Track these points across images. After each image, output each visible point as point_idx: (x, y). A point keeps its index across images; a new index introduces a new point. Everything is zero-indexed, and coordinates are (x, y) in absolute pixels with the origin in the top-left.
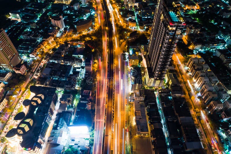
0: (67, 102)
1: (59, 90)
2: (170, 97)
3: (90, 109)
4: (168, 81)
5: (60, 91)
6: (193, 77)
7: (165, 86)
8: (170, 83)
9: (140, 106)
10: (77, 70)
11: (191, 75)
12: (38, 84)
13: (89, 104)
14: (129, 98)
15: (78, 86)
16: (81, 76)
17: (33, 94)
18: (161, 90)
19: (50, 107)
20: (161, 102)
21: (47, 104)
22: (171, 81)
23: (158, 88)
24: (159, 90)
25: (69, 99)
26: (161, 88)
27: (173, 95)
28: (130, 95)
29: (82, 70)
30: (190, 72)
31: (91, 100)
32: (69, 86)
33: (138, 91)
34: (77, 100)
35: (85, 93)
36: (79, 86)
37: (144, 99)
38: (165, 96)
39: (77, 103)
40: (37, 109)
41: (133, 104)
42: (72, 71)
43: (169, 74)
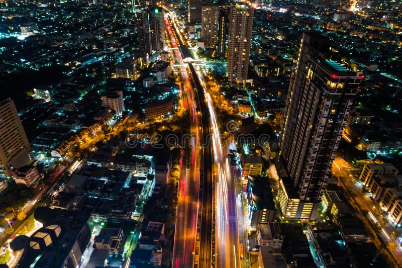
0: (109, 246)
1: (96, 221)
2: (339, 242)
3: (160, 264)
4: (328, 207)
5: (99, 223)
6: (379, 201)
7: (322, 218)
8: (335, 211)
9: (274, 261)
10: (139, 182)
11: (374, 198)
12: (56, 204)
13: (158, 251)
14: (248, 241)
15: (137, 213)
16: (145, 194)
17: (38, 225)
18: (316, 225)
19: (70, 255)
20: (322, 253)
21: (64, 246)
22: (334, 206)
23: (309, 223)
24: (313, 226)
25: (115, 238)
26: (314, 222)
27: (346, 238)
28: (249, 236)
29: (148, 181)
30: (370, 191)
31: (162, 244)
32: (117, 211)
33: (266, 225)
34: (131, 243)
35: (150, 227)
36: (140, 214)
37: (281, 245)
38: (329, 238)
39: (131, 250)
40: (38, 258)
41: (257, 256)
42: (128, 182)
43: (328, 193)
